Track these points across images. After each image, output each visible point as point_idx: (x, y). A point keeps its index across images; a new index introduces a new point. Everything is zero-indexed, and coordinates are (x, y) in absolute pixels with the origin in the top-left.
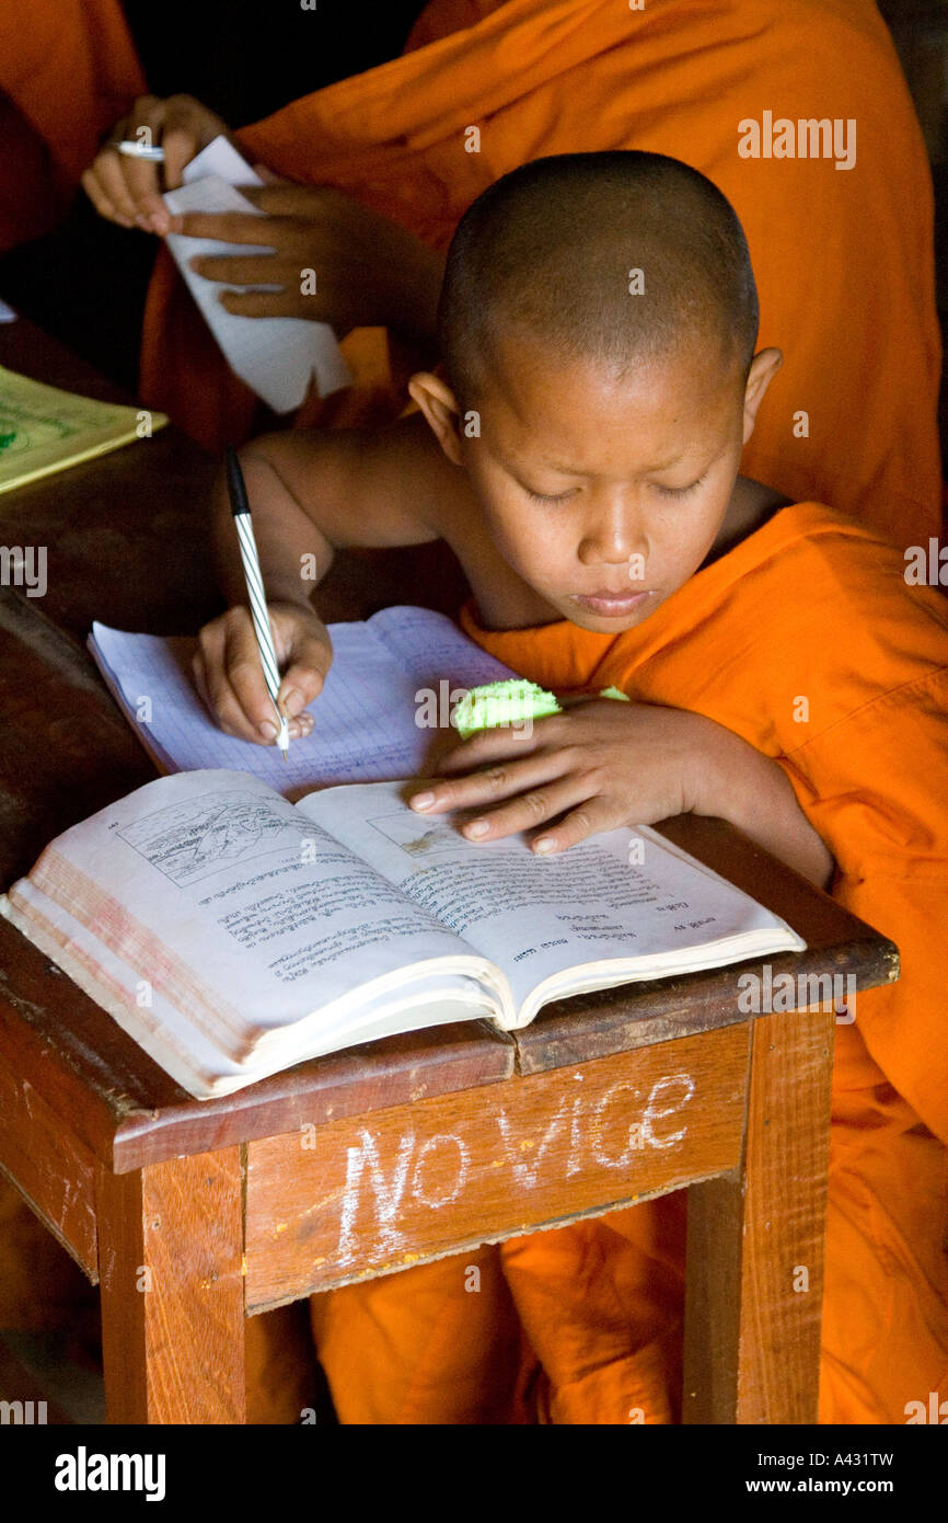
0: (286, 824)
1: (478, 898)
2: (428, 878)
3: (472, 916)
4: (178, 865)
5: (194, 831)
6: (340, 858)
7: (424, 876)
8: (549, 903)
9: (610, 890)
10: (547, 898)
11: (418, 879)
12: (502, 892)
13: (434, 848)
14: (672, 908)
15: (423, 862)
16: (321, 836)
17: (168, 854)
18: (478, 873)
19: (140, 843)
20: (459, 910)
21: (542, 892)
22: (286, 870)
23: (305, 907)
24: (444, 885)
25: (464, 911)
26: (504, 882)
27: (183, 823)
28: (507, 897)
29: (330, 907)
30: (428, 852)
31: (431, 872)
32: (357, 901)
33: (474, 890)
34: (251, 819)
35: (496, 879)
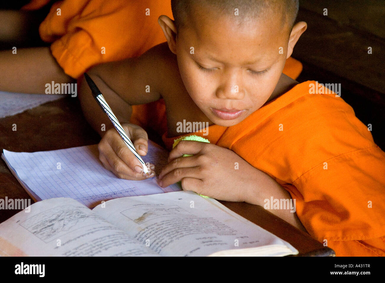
0: (88, 217)
1: (165, 237)
2: (145, 232)
3: (163, 245)
4: (45, 235)
5: (51, 221)
6: (110, 228)
7: (143, 231)
8: (193, 234)
9: (217, 230)
10: (192, 232)
11: (141, 233)
12: (174, 233)
13: (147, 219)
14: (242, 237)
15: (143, 226)
16: (102, 220)
17: (41, 231)
18: (164, 226)
19: (29, 227)
20: (157, 244)
21: (190, 230)
22: (88, 234)
23: (97, 247)
24: (151, 234)
25: (160, 244)
26: (175, 228)
27: (46, 219)
28: (176, 234)
29: (107, 247)
30: (144, 221)
31: (146, 229)
32: (118, 244)
33: (163, 234)
34: (74, 216)
35: (172, 228)
